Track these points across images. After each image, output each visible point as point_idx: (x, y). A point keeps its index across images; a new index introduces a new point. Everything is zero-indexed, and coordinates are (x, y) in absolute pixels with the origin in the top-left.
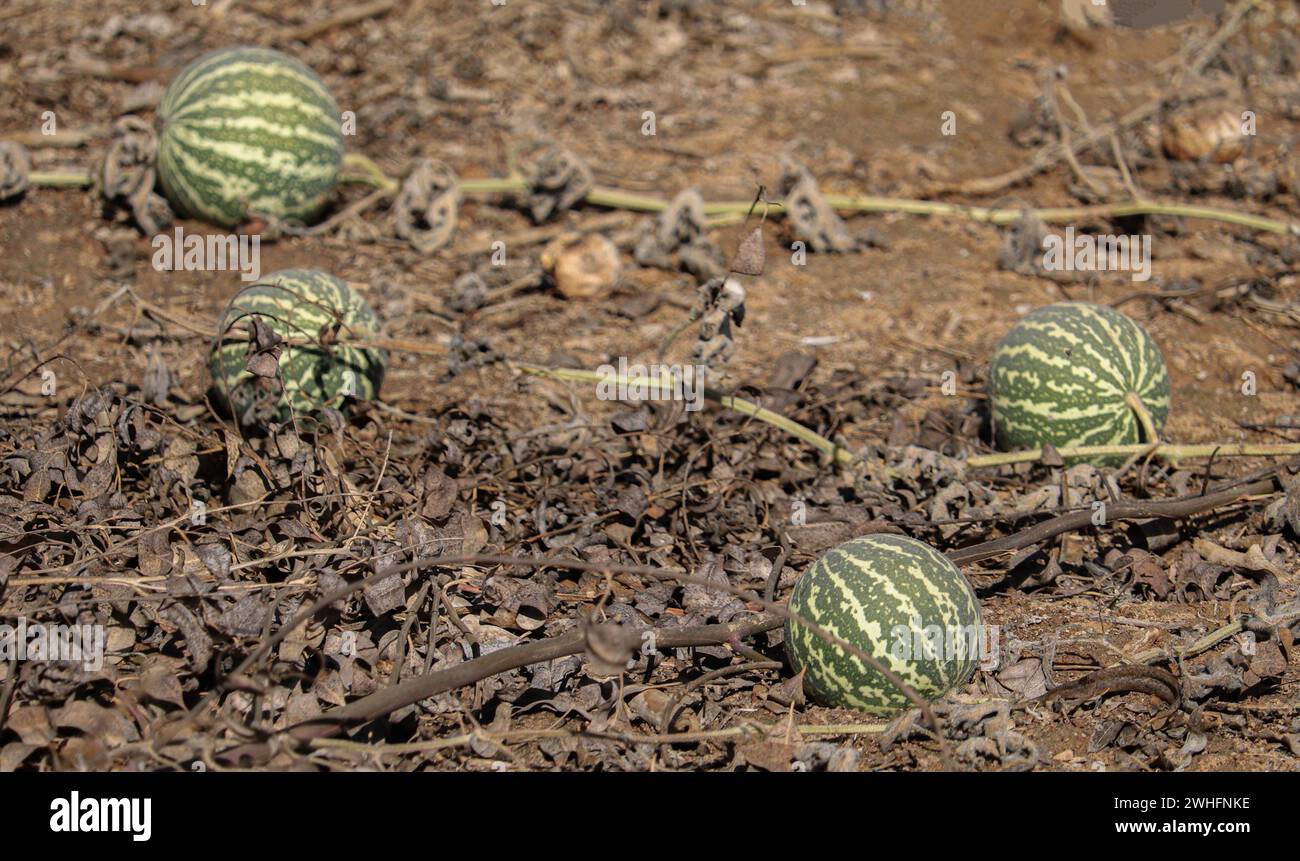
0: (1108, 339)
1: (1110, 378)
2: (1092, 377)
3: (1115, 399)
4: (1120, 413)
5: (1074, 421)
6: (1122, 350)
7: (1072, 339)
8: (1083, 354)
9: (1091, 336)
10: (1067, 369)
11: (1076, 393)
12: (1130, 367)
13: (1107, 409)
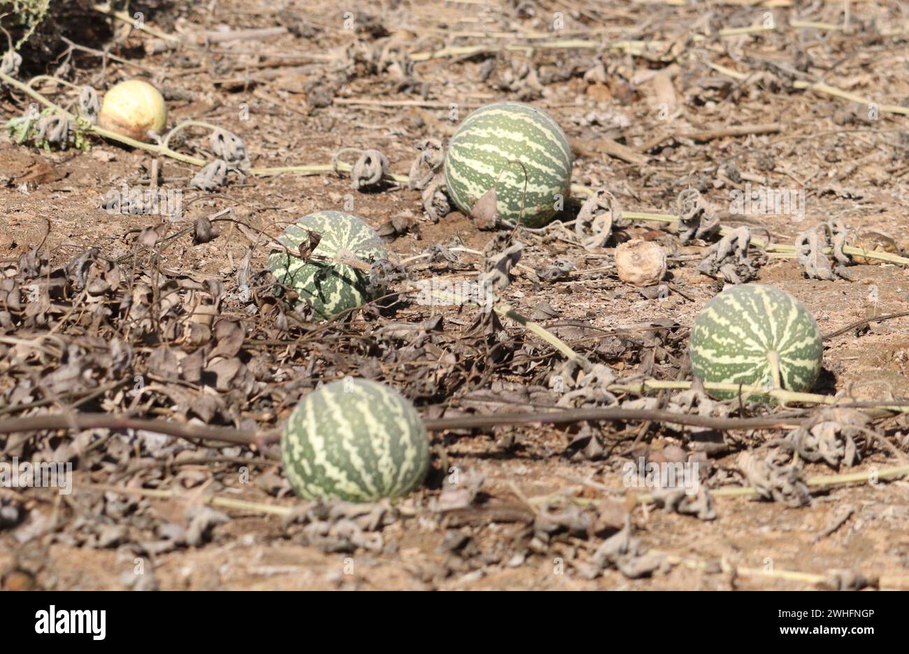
0: (763, 310)
1: (756, 338)
2: (743, 335)
3: (757, 354)
4: (760, 365)
5: (726, 365)
6: (772, 320)
7: (738, 307)
8: (741, 317)
9: (751, 307)
10: (727, 327)
11: (730, 345)
12: (774, 332)
13: (750, 360)
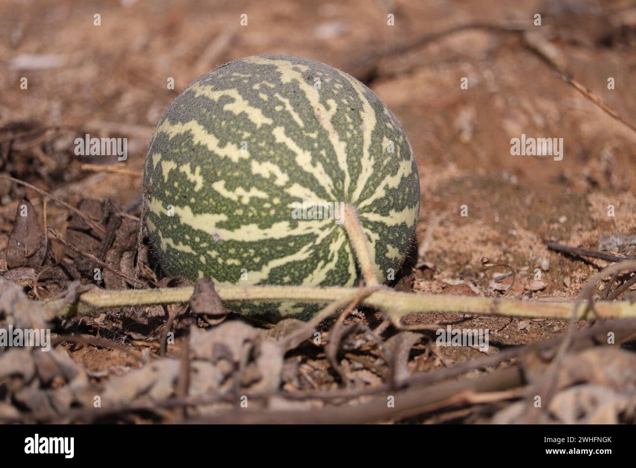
0: (312, 120)
1: (310, 182)
2: (282, 179)
4: (323, 235)
5: (251, 244)
6: (334, 138)
7: (257, 117)
9: (285, 113)
10: (244, 164)
11: (256, 202)
12: (344, 166)
13: (301, 229)
